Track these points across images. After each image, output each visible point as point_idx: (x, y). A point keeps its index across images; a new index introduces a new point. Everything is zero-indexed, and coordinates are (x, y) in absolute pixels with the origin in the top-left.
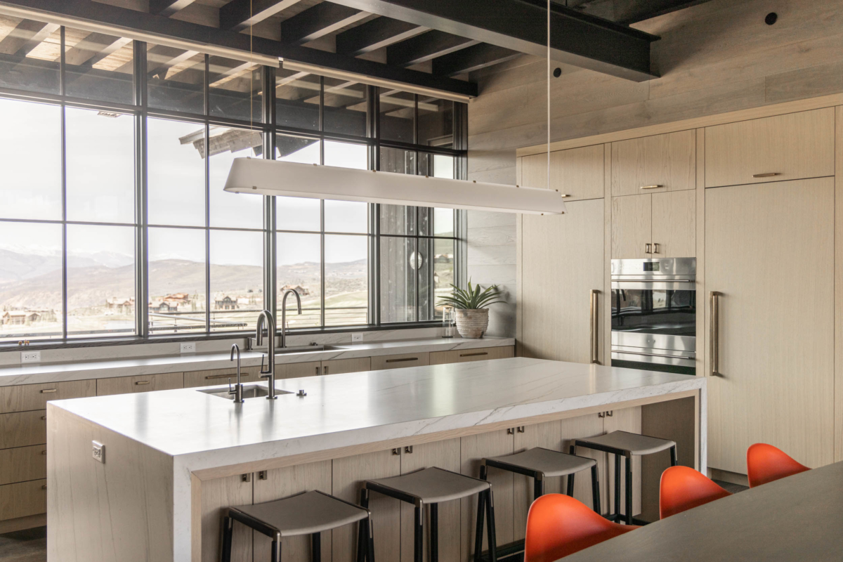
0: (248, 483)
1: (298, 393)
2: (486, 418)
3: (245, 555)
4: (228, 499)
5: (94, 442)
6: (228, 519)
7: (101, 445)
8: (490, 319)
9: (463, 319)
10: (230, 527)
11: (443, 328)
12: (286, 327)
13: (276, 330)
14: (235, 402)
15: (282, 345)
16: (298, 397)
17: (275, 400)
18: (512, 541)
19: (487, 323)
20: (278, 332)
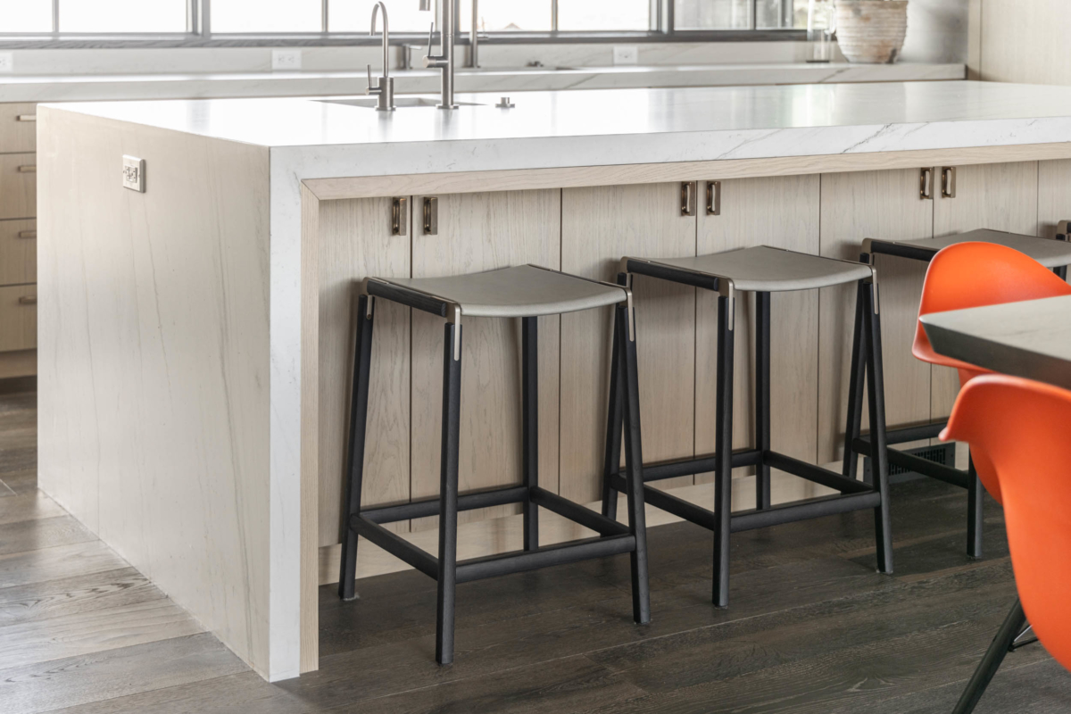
0: (402, 237)
1: (500, 102)
2: (867, 140)
3: (397, 373)
4: (366, 266)
5: (125, 156)
6: (367, 297)
7: (139, 160)
8: (910, 22)
9: (853, 22)
10: (369, 312)
11: (808, 44)
12: (480, 30)
13: (457, 32)
14: (378, 109)
15: (470, 63)
16: (499, 110)
17: (454, 111)
18: (928, 418)
19: (904, 31)
20: (463, 37)
